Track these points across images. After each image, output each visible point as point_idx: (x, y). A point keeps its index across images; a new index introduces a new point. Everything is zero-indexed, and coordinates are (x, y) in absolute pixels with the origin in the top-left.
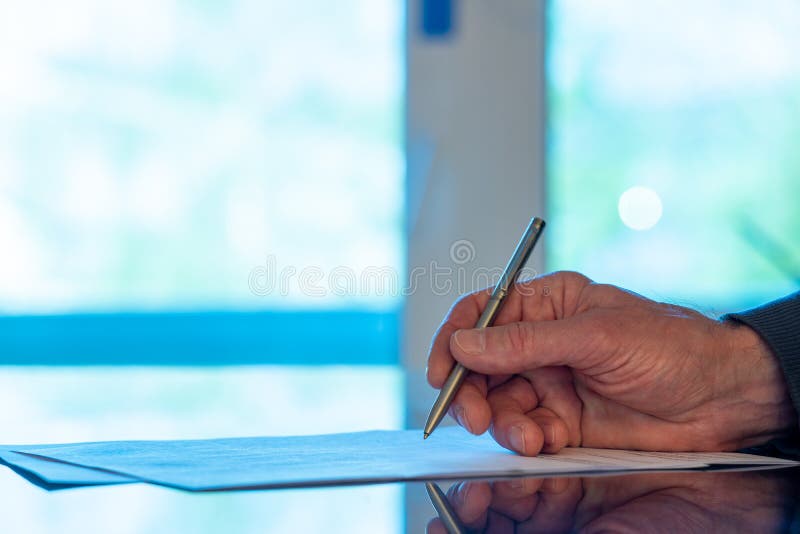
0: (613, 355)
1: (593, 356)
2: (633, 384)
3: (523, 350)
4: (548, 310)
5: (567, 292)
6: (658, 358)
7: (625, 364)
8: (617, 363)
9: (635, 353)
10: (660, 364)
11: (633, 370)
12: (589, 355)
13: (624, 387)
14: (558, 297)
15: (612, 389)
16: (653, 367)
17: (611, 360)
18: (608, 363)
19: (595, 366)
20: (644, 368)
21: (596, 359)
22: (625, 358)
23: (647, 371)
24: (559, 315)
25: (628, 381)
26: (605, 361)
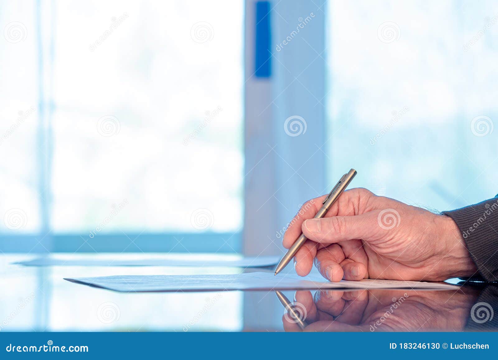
0: (386, 235)
1: (376, 235)
2: (395, 249)
3: (340, 232)
4: (351, 210)
5: (361, 200)
6: (408, 236)
7: (391, 239)
8: (388, 239)
9: (397, 234)
10: (409, 239)
11: (395, 242)
12: (374, 235)
13: (391, 250)
14: (356, 203)
15: (384, 251)
16: (406, 240)
17: (385, 237)
18: (384, 238)
19: (377, 240)
20: (401, 241)
21: (377, 237)
22: (391, 237)
23: (403, 242)
24: (356, 212)
25: (393, 247)
26: (382, 238)
